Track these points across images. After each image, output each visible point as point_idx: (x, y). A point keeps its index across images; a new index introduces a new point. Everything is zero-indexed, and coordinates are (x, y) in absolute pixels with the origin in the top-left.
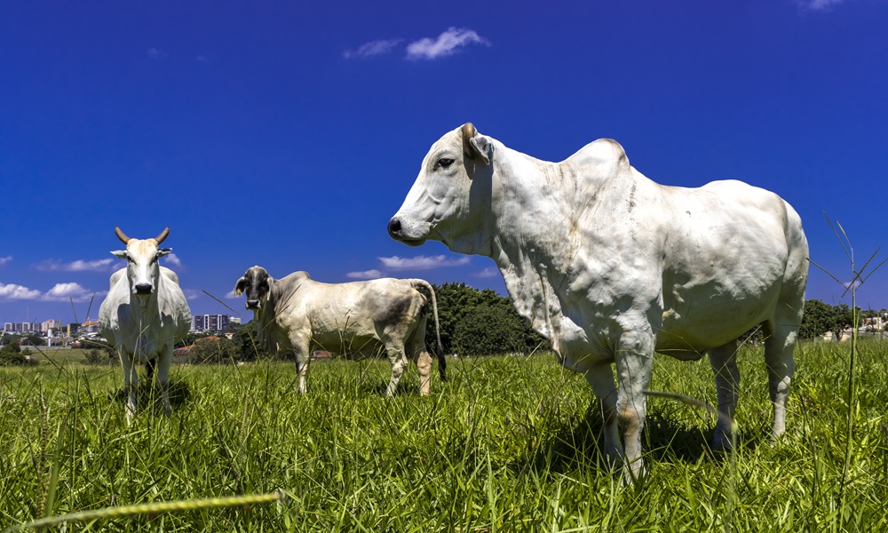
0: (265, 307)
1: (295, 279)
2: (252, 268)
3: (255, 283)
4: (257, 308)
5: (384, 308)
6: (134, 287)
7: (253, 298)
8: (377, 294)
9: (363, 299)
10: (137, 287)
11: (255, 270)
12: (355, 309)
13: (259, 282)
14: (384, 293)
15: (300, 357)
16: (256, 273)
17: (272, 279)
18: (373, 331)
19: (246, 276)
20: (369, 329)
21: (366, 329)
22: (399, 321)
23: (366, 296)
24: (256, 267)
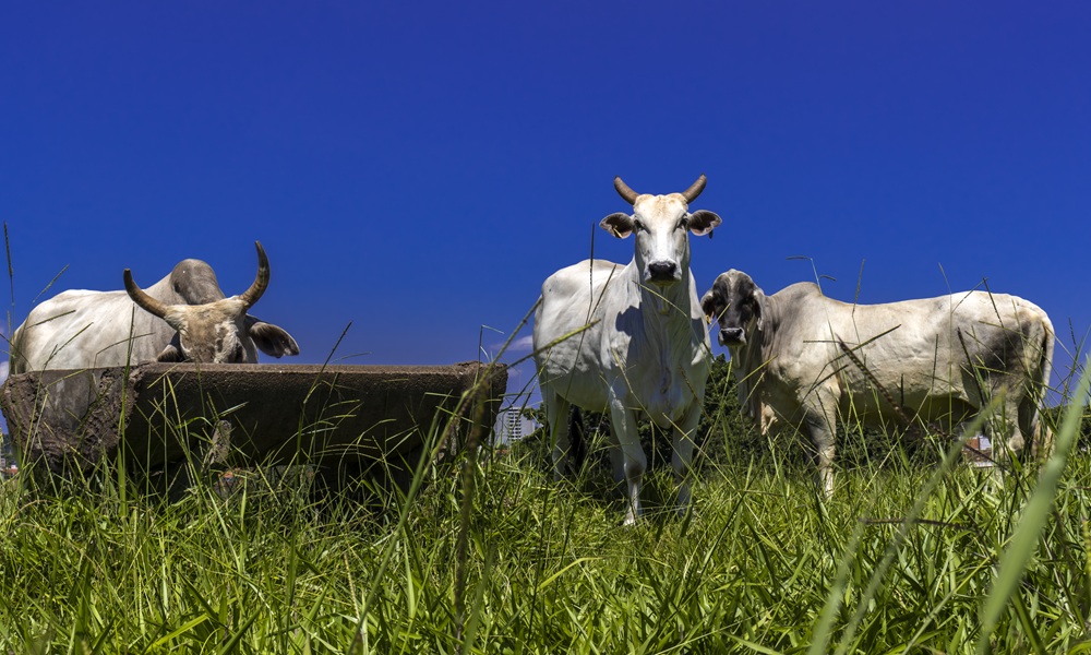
0: (751, 340)
1: (800, 296)
2: (725, 274)
3: (732, 299)
4: (739, 342)
5: (979, 345)
6: (646, 268)
7: (732, 325)
8: (963, 320)
9: (938, 330)
10: (652, 268)
11: (731, 276)
12: (924, 347)
13: (740, 297)
14: (977, 318)
15: (819, 434)
16: (732, 282)
17: (761, 291)
18: (960, 388)
19: (715, 287)
20: (951, 384)
21: (947, 383)
22: (1010, 367)
23: (946, 324)
24: (733, 271)
